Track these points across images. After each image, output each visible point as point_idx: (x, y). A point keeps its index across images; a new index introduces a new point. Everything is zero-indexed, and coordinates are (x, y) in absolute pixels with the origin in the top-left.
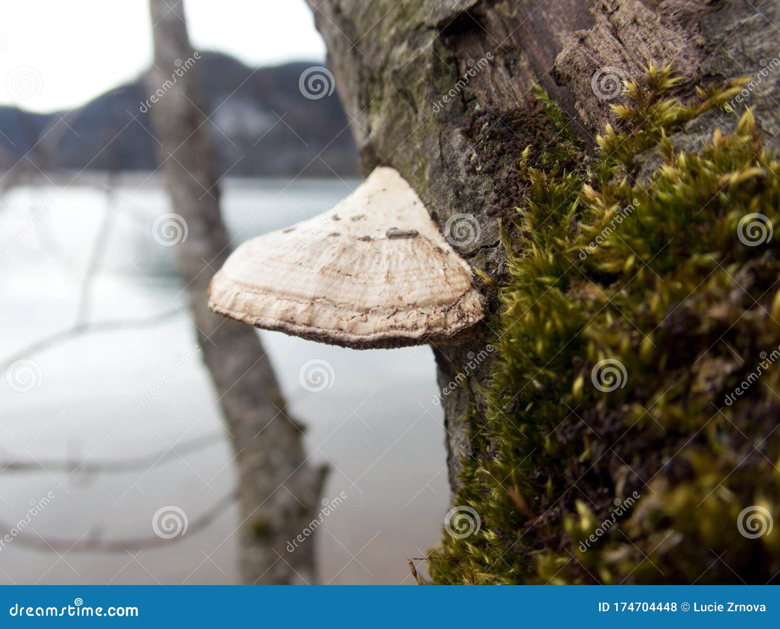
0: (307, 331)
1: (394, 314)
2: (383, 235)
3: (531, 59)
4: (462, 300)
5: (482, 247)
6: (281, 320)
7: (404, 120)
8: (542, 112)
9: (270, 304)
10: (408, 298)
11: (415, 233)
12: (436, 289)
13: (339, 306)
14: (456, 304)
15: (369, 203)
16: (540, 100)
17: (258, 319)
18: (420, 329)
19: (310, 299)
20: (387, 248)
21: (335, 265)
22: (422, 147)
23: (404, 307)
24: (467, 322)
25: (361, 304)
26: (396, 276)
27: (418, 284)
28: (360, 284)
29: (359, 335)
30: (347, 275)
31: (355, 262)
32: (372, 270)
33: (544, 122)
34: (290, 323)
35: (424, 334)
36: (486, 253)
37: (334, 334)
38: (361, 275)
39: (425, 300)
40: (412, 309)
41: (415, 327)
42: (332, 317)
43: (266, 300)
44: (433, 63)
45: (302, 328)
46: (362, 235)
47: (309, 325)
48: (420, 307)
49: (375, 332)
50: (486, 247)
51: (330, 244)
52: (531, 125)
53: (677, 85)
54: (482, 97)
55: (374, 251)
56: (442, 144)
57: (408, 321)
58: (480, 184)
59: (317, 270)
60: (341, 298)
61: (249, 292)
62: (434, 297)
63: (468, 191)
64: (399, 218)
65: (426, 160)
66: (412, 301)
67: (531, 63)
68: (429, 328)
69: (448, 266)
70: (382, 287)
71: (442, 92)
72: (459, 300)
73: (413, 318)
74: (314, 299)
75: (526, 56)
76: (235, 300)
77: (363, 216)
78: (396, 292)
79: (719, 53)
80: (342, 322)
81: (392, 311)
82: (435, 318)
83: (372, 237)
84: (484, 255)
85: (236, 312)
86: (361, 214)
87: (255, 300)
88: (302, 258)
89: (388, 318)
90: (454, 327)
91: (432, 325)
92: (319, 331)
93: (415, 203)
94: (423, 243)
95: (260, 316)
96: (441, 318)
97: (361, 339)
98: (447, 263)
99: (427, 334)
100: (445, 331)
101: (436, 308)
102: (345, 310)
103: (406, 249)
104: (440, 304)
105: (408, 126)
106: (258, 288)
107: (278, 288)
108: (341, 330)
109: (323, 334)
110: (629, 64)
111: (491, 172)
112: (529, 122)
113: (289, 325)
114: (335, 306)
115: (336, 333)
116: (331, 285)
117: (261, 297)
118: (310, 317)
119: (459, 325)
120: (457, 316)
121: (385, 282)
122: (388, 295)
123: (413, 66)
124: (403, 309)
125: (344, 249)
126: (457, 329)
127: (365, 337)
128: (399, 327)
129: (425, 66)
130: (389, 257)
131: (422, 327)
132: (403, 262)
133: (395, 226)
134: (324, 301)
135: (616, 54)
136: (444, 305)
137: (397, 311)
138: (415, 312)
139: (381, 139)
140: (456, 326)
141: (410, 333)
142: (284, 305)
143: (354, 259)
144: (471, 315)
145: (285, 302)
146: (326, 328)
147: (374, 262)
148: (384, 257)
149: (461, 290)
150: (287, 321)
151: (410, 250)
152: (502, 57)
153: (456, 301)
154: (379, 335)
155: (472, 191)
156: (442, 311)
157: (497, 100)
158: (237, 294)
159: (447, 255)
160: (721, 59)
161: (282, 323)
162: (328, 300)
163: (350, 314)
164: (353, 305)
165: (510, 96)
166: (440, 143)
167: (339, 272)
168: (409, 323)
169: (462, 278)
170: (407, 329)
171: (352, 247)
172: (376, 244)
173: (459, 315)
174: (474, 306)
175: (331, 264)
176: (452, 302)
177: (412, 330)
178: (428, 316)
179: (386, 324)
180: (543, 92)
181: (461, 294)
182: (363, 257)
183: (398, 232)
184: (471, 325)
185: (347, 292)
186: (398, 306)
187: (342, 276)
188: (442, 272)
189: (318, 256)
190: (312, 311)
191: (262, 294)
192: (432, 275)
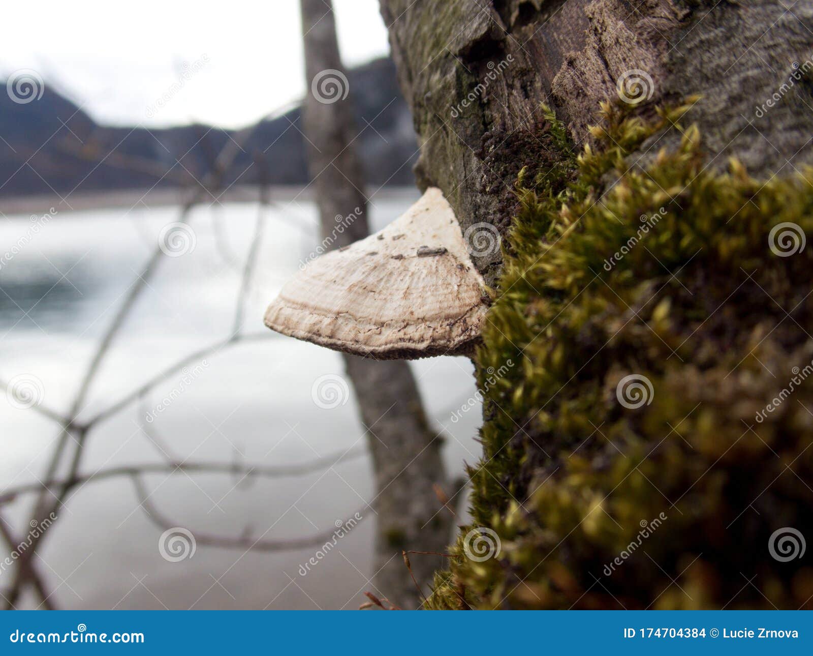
0: (329, 342)
1: (405, 327)
2: (415, 254)
3: (544, 80)
4: (468, 315)
5: (492, 264)
6: (309, 332)
7: (440, 143)
8: (548, 132)
9: (303, 318)
10: (419, 313)
11: (443, 250)
12: (445, 305)
13: (359, 319)
14: (461, 318)
15: (412, 222)
16: (548, 120)
17: (293, 332)
18: (426, 341)
19: (335, 313)
20: (415, 265)
21: (363, 282)
22: (455, 168)
23: (414, 321)
24: (470, 335)
25: (378, 319)
26: (413, 292)
27: (430, 300)
28: (380, 299)
29: (373, 346)
30: (371, 291)
31: (382, 279)
32: (395, 287)
33: (548, 142)
34: (317, 335)
35: (428, 346)
36: (494, 269)
37: (351, 346)
38: (384, 292)
39: (433, 315)
40: (421, 323)
41: (422, 340)
42: (352, 330)
43: (301, 315)
44: (457, 90)
45: (325, 340)
46: (395, 254)
47: (331, 337)
48: (428, 321)
49: (386, 344)
50: (494, 264)
51: (365, 263)
52: (534, 145)
53: (641, 105)
54: (497, 119)
55: (402, 268)
56: (466, 165)
57: (415, 334)
58: (491, 204)
59: (346, 287)
60: (362, 312)
61: (290, 307)
62: (442, 312)
63: (482, 211)
64: (434, 236)
65: (457, 181)
66: (421, 316)
67: (543, 84)
68: (434, 340)
69: (465, 282)
70: (398, 303)
71: (465, 116)
72: (466, 314)
73: (421, 331)
74: (338, 313)
75: (539, 77)
76: (278, 314)
77: (403, 235)
78: (409, 308)
79: (679, 71)
80: (359, 334)
81: (403, 325)
82: (440, 331)
83: (405, 255)
84: (493, 272)
85: (278, 325)
86: (402, 233)
87: (293, 315)
88: (337, 277)
89: (399, 331)
90: (457, 339)
91: (437, 337)
92: (339, 342)
93: (452, 222)
94: (449, 261)
95: (294, 329)
96: (446, 331)
97: (373, 350)
98: (465, 279)
99: (431, 346)
100: (448, 343)
101: (442, 322)
102: (364, 323)
103: (431, 266)
104: (447, 318)
105: (444, 148)
106: (297, 304)
107: (312, 303)
108: (357, 342)
109: (343, 345)
110: (608, 85)
111: (496, 192)
112: (532, 143)
113: (315, 337)
114: (356, 320)
115: (353, 344)
116: (354, 301)
117: (296, 312)
118: (332, 330)
119: (462, 338)
120: (461, 329)
121: (402, 298)
122: (401, 309)
123: (441, 92)
124: (412, 323)
125: (375, 267)
126: (459, 342)
127: (377, 348)
128: (407, 339)
129: (450, 92)
130: (413, 274)
131: (427, 340)
132: (424, 279)
133: (426, 245)
134: (347, 315)
135: (598, 75)
136: (450, 319)
137: (408, 324)
138: (423, 325)
139: (428, 162)
140: (459, 338)
141: (417, 345)
142: (314, 318)
143: (381, 276)
144: (474, 328)
145: (315, 316)
146: (345, 340)
147: (399, 279)
148: (410, 274)
149: (469, 305)
150: (314, 333)
151: (434, 267)
152: (519, 79)
153: (462, 315)
154: (389, 346)
155: (485, 210)
156: (448, 325)
157: (509, 122)
158: (281, 309)
159: (467, 271)
160: (680, 77)
161: (310, 335)
162: (350, 315)
163: (368, 327)
164: (371, 319)
165: (522, 118)
166: (464, 166)
167: (365, 288)
168: (417, 336)
169: (474, 293)
170: (414, 341)
171: (383, 265)
172: (406, 263)
173: (463, 328)
174: (479, 320)
175: (360, 281)
176: (459, 316)
177: (419, 342)
178: (434, 329)
179: (396, 336)
180: (552, 112)
181: (468, 308)
182: (391, 274)
183: (426, 250)
184: (473, 338)
185: (369, 307)
186: (408, 320)
187: (366, 292)
188: (456, 288)
189: (352, 274)
190: (335, 325)
191: (299, 309)
192: (445, 291)
